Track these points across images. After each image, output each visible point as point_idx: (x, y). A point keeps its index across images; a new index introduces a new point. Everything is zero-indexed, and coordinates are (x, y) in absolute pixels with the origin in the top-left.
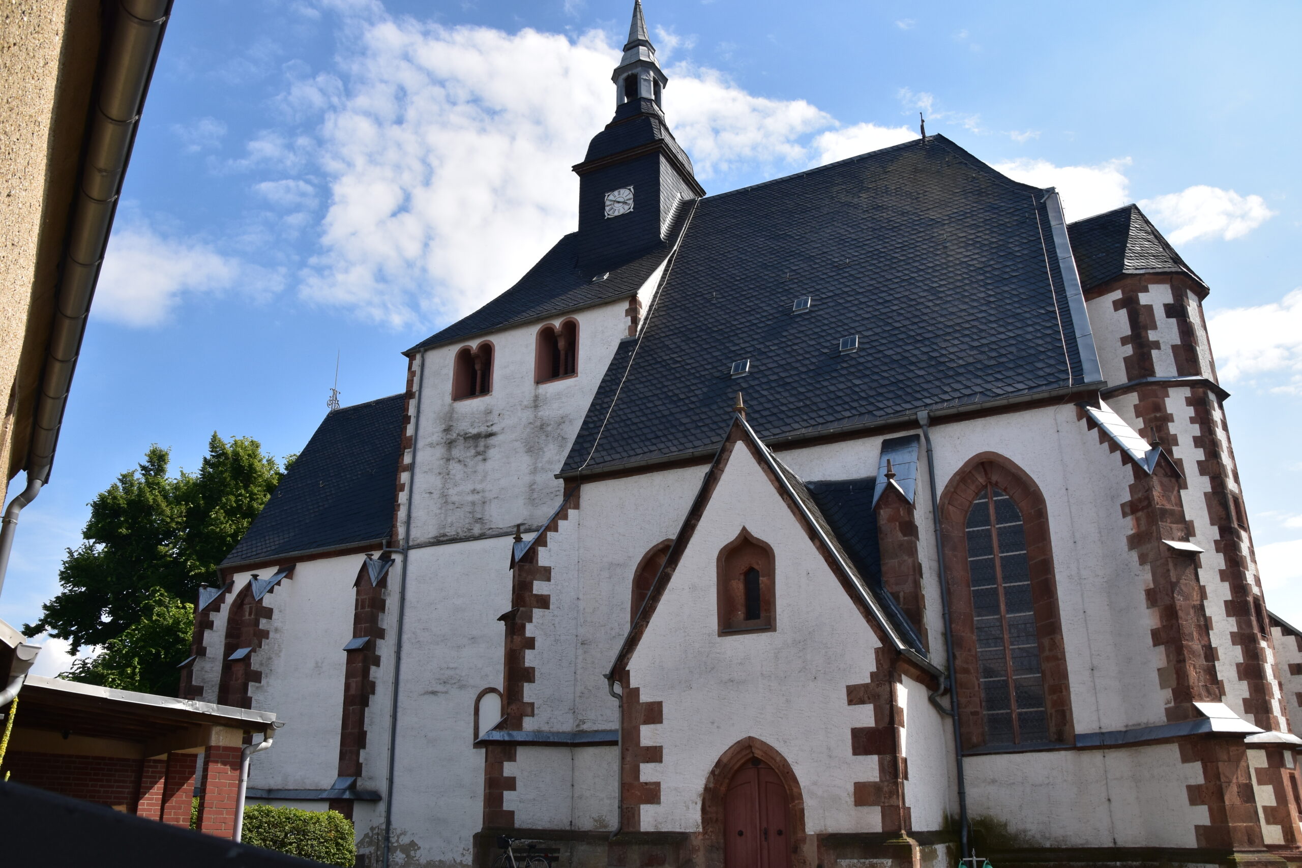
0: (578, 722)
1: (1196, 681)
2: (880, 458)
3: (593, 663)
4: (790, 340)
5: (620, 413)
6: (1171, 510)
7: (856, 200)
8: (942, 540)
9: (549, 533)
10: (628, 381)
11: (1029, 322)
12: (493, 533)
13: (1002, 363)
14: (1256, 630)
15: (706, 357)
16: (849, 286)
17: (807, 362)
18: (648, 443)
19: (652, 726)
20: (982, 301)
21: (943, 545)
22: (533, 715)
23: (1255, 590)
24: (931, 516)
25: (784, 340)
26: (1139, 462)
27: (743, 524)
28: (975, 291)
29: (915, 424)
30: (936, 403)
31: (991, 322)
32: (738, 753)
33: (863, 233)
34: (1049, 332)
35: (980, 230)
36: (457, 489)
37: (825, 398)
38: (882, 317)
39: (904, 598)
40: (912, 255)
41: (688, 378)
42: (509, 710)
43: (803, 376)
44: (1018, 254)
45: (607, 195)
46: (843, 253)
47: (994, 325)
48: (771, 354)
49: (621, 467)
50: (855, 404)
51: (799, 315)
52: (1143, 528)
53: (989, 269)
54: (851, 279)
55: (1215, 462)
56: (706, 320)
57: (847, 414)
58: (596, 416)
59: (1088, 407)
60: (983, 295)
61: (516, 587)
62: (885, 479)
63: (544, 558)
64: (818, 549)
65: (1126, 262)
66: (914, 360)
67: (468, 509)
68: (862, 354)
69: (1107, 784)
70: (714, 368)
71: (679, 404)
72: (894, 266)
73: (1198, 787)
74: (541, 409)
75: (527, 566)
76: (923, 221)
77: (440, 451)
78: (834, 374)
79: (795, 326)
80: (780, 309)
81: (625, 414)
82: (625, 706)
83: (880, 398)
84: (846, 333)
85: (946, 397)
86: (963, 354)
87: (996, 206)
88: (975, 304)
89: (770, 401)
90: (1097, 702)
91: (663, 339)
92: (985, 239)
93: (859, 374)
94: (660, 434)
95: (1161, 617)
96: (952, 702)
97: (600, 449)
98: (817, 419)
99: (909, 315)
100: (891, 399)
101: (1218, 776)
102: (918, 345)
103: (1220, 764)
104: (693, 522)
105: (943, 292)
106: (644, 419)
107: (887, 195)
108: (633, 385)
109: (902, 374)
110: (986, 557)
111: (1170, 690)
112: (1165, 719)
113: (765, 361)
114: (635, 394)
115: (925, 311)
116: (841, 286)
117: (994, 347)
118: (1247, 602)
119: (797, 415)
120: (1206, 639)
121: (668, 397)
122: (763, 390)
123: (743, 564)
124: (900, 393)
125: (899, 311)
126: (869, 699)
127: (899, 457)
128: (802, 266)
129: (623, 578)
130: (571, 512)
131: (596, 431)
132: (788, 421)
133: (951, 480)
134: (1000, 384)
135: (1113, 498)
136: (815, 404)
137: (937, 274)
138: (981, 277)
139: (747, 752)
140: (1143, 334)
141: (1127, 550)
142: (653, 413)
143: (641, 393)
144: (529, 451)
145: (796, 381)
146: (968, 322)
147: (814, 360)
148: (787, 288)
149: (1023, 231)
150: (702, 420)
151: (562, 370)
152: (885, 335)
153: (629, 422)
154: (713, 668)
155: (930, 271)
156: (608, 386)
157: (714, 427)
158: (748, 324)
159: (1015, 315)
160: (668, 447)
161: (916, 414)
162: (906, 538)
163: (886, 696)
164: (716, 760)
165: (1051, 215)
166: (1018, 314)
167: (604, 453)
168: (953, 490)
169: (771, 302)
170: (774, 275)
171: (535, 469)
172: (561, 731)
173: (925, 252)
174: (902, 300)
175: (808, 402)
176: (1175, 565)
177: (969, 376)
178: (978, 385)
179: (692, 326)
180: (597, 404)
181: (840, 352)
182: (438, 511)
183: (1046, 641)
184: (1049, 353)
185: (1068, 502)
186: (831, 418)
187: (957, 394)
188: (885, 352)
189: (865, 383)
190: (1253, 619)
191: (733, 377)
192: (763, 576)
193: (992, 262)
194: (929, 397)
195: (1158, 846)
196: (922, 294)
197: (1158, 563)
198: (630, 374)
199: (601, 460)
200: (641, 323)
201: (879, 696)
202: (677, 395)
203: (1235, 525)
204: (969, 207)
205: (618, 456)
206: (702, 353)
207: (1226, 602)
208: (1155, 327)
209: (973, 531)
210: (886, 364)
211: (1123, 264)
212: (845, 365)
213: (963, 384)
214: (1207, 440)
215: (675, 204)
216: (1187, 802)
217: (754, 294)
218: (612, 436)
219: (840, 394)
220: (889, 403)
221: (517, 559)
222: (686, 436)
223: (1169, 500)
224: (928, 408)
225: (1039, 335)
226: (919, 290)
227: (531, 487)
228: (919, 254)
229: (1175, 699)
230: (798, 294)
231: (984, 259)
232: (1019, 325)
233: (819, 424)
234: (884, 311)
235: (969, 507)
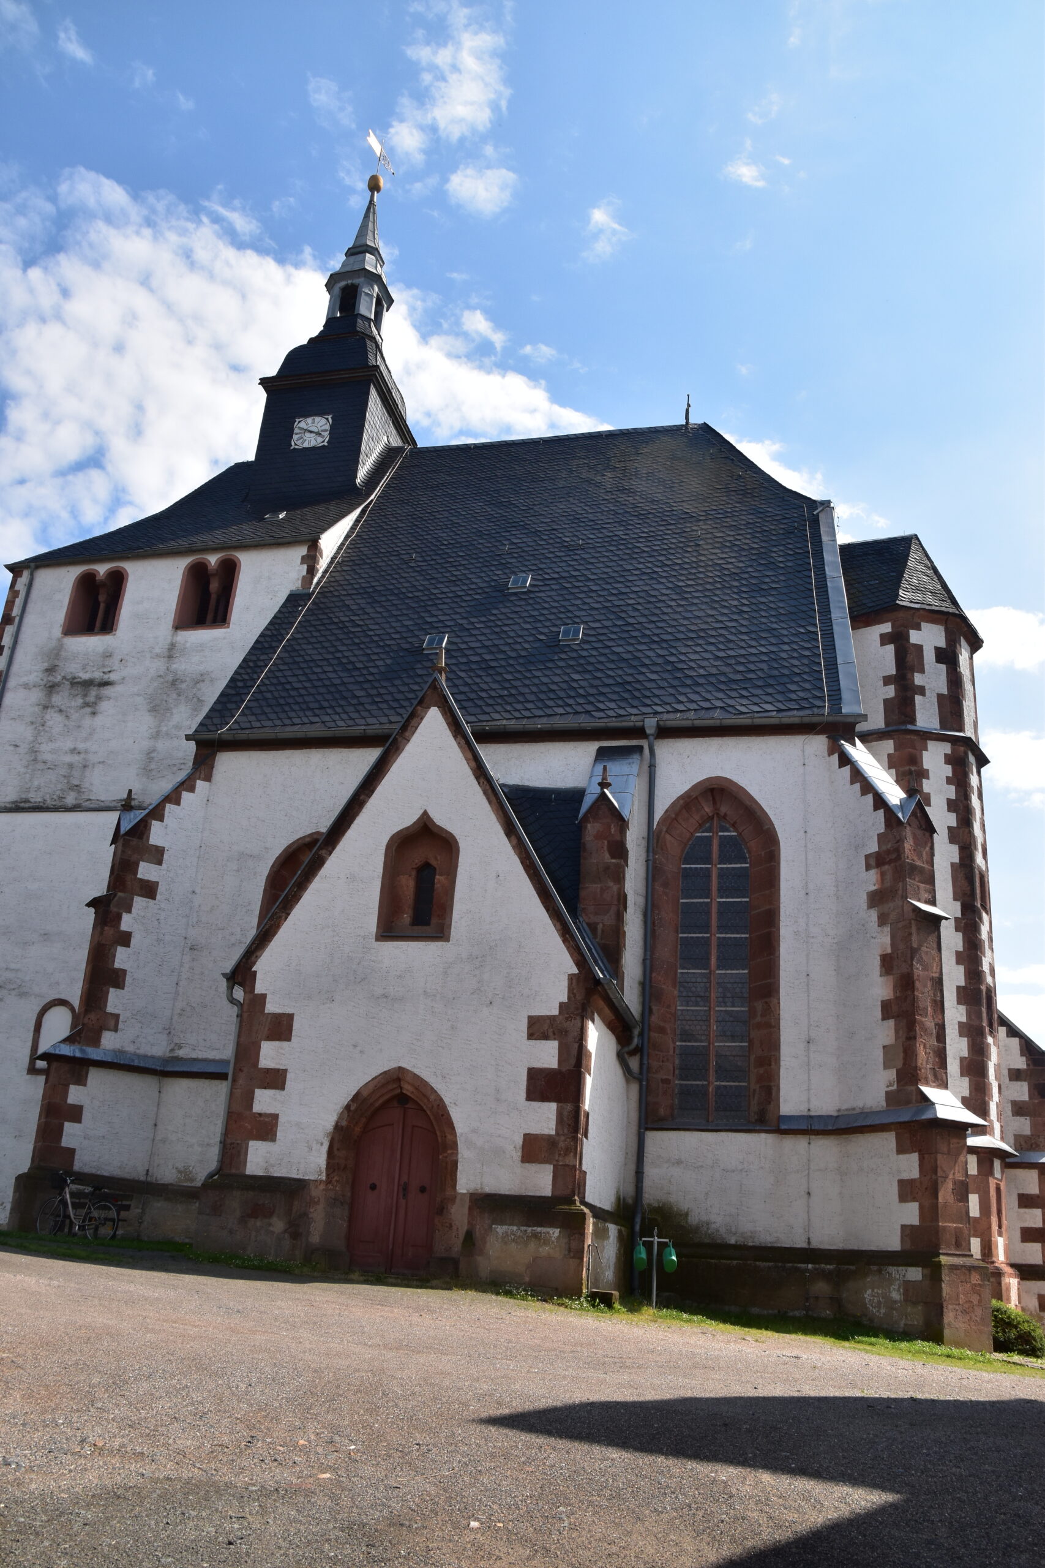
0: (172, 1046)
1: (924, 1063)
2: (594, 766)
3: (202, 973)
4: (500, 620)
5: (279, 674)
6: (921, 867)
7: (598, 478)
8: (654, 873)
9: (168, 805)
10: (293, 638)
11: (786, 640)
12: (92, 806)
13: (750, 679)
14: (985, 1024)
15: (394, 624)
16: (579, 570)
17: (518, 647)
18: (309, 713)
19: (277, 1043)
20: (734, 609)
21: (654, 880)
22: (116, 1030)
23: (989, 980)
24: (644, 843)
25: (492, 618)
26: (893, 809)
27: (425, 808)
28: (727, 598)
29: (640, 732)
30: (668, 712)
31: (742, 633)
32: (383, 1086)
33: (603, 515)
34: (807, 653)
35: (741, 532)
36: (51, 746)
37: (534, 689)
38: (614, 610)
39: (603, 931)
40: (658, 548)
41: (370, 646)
42: (86, 1021)
43: (511, 662)
44: (782, 565)
45: (297, 420)
46: (576, 533)
47: (745, 637)
48: (474, 632)
49: (272, 736)
50: (571, 701)
51: (515, 594)
52: (888, 884)
53: (746, 576)
54: (582, 562)
55: (967, 830)
56: (400, 583)
57: (560, 711)
58: (248, 674)
59: (842, 742)
60: (735, 603)
61: (116, 867)
62: (598, 790)
63: (157, 834)
64: (514, 847)
65: (901, 592)
66: (647, 661)
67: (63, 772)
68: (586, 646)
69: (808, 1174)
70: (403, 638)
71: (354, 673)
72: (635, 556)
73: (911, 1182)
74: (177, 660)
75: (134, 842)
76: (675, 513)
77: (37, 695)
78: (550, 665)
79: (508, 605)
80: (493, 584)
81: (285, 676)
82: (245, 1015)
83: (601, 698)
84: (569, 621)
85: (680, 707)
86: (705, 663)
87: (762, 510)
88: (726, 611)
89: (466, 684)
90: (809, 1080)
91: (343, 598)
92: (745, 544)
93: (579, 669)
94: (325, 704)
95: (895, 987)
96: (641, 1064)
97: (247, 712)
98: (522, 712)
99: (646, 612)
100: (614, 701)
101: (935, 1170)
102: (654, 646)
103: (939, 1156)
104: (362, 797)
105: (689, 592)
106: (307, 685)
107: (637, 478)
108: (300, 644)
109: (631, 675)
110: (702, 900)
111: (894, 1071)
112: (884, 1104)
113: (467, 639)
114: (300, 656)
115: (665, 610)
116: (570, 569)
117: (742, 660)
118: (980, 990)
119: (498, 704)
120: (940, 1017)
121: (341, 664)
122: (461, 670)
123: (418, 856)
124: (626, 695)
125: (635, 606)
126: (554, 1034)
127: (616, 768)
128: (525, 540)
129: (255, 873)
130: (200, 784)
131: (246, 691)
132: (487, 709)
133: (673, 804)
134: (745, 702)
135: (857, 847)
136: (523, 694)
137: (684, 572)
138: (736, 584)
139: (395, 1086)
140: (909, 676)
141: (866, 908)
142: (320, 680)
143: (307, 655)
144: (154, 709)
145: (502, 666)
146: (715, 629)
147: (526, 646)
148: (504, 562)
149: (789, 541)
150: (380, 695)
151: (210, 617)
152: (615, 630)
153: (288, 687)
154: (363, 979)
155: (677, 568)
156: (267, 642)
157: (395, 705)
158: (450, 595)
159: (770, 630)
160: (335, 721)
161: (643, 721)
162: (614, 861)
163: (575, 1033)
164: (354, 1093)
165: (823, 529)
166: (775, 629)
167: (252, 718)
168: (673, 816)
169: (483, 575)
170: (489, 545)
171: (158, 733)
172: (149, 1054)
173: (673, 546)
174: (640, 594)
175: (513, 692)
176: (918, 929)
177: (710, 688)
178: (718, 699)
179: (382, 588)
180: (251, 661)
181: (560, 641)
182: (23, 770)
183: (759, 1005)
184: (805, 677)
185: (806, 846)
186: (541, 713)
187: (694, 706)
188: (614, 649)
189: (585, 679)
190: (984, 1010)
191: (425, 652)
192: (441, 875)
193: (750, 569)
194: (660, 705)
195: (856, 1248)
196: (664, 591)
197: (900, 925)
198: (297, 631)
199: (248, 725)
200: (319, 575)
201: (566, 1032)
202: (353, 663)
203: (978, 904)
204: (730, 506)
205: (270, 723)
206: (390, 620)
207: (958, 987)
208: (922, 670)
209: (691, 868)
210: (613, 661)
211: (898, 594)
212: (563, 656)
213: (701, 696)
214: (961, 805)
215: (379, 448)
216: (896, 1197)
217: (463, 563)
218: (266, 699)
219: (554, 687)
220: (612, 705)
221: (123, 830)
222: (358, 711)
223: (920, 856)
224: (658, 716)
225: (795, 655)
226: (661, 586)
227: (150, 755)
228: (666, 547)
229: (899, 1081)
230: (516, 570)
231: (741, 565)
232: (773, 641)
233: (525, 717)
234: (617, 603)
235: (689, 839)
